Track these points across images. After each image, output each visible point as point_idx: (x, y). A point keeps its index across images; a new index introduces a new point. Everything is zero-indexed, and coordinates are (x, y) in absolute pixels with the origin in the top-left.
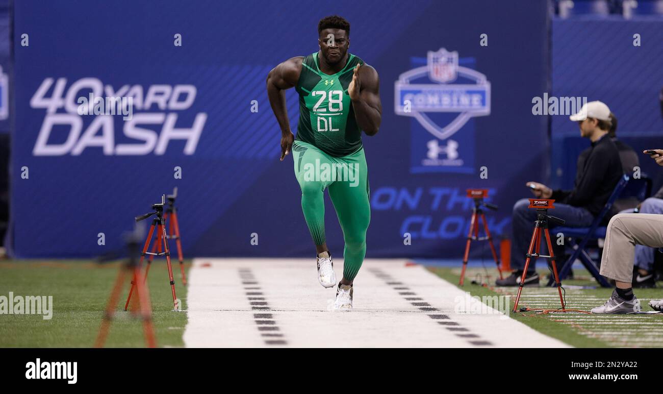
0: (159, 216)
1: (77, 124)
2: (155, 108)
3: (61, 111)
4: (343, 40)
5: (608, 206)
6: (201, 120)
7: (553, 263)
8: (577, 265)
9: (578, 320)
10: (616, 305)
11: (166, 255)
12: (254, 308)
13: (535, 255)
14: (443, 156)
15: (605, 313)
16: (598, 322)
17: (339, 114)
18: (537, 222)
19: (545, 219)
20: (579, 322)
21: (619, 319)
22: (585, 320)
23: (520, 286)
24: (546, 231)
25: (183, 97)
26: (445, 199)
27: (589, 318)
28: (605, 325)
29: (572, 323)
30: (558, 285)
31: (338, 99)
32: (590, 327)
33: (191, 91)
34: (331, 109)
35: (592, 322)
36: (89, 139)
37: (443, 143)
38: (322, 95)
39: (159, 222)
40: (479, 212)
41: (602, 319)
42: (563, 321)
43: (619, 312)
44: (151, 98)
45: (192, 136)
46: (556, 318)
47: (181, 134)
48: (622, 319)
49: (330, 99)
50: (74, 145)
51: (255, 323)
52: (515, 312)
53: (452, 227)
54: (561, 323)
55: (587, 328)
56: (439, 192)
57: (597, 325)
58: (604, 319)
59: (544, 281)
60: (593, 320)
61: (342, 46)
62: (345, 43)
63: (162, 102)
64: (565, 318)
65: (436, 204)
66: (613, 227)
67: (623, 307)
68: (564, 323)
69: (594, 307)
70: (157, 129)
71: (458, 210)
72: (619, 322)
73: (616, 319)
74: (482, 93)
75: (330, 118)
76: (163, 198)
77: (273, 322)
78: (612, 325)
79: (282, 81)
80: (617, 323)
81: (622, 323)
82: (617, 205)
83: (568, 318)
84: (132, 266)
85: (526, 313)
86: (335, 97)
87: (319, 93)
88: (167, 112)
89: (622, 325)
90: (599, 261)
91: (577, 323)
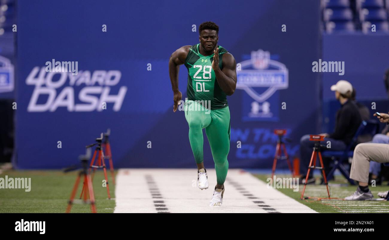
0: (100, 145)
1: (53, 93)
2: (97, 84)
3: (44, 86)
4: (215, 37)
5: (355, 139)
6: (123, 91)
7: (323, 171)
8: (337, 173)
9: (337, 204)
10: (359, 195)
11: (104, 167)
12: (154, 198)
13: (313, 167)
14: (261, 111)
15: (353, 200)
16: (349, 205)
17: (209, 81)
18: (314, 148)
19: (319, 146)
20: (338, 205)
21: (361, 203)
22: (342, 204)
23: (305, 184)
24: (319, 154)
25: (113, 78)
26: (262, 136)
27: (344, 203)
28: (353, 207)
29: (334, 206)
30: (327, 184)
31: (208, 71)
32: (344, 208)
33: (118, 74)
34: (204, 78)
35: (345, 205)
36: (60, 102)
37: (261, 104)
38: (200, 68)
39: (100, 149)
40: (281, 143)
41: (351, 203)
42: (329, 205)
43: (361, 199)
44: (95, 79)
45: (118, 100)
46: (325, 203)
47: (112, 99)
48: (363, 203)
49: (204, 71)
50: (51, 105)
51: (154, 206)
52: (302, 199)
53: (266, 151)
54: (328, 206)
55: (342, 208)
56: (258, 132)
57: (349, 207)
58: (353, 203)
59: (318, 181)
60: (346, 204)
61: (214, 40)
62: (216, 39)
63: (101, 81)
64: (330, 203)
65: (257, 138)
66: (358, 151)
67: (363, 197)
68: (329, 206)
69: (347, 197)
70: (98, 96)
71: (269, 141)
72: (361, 205)
73: (359, 203)
74: (283, 76)
75: (204, 83)
76: (102, 135)
77: (164, 206)
78: (357, 206)
79: (177, 59)
80: (359, 206)
81: (363, 206)
82: (360, 139)
83: (332, 203)
84: (84, 174)
85: (308, 200)
86: (207, 70)
87: (198, 66)
88: (104, 86)
89: (363, 207)
90: (349, 170)
91: (337, 206)
